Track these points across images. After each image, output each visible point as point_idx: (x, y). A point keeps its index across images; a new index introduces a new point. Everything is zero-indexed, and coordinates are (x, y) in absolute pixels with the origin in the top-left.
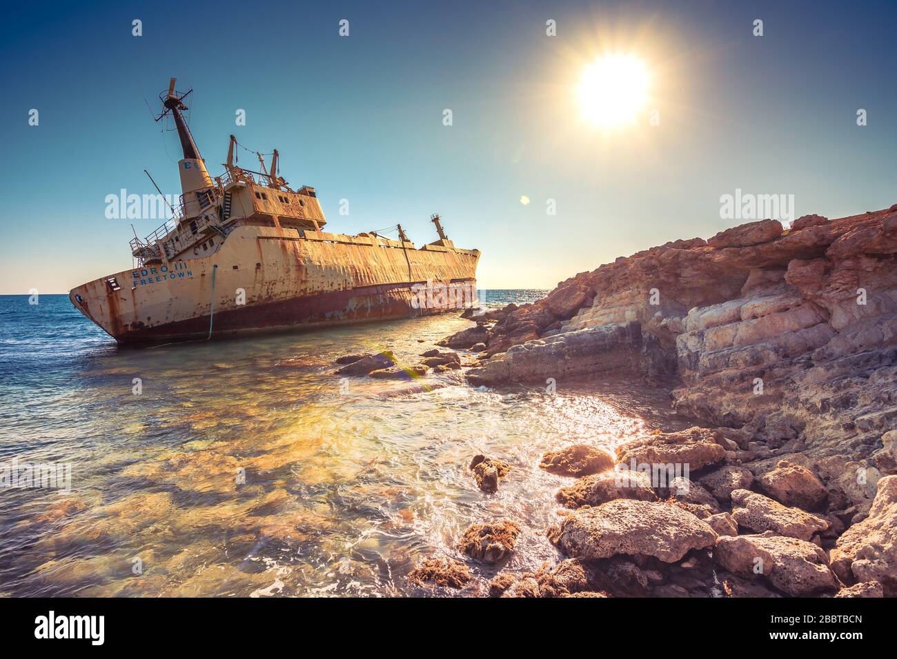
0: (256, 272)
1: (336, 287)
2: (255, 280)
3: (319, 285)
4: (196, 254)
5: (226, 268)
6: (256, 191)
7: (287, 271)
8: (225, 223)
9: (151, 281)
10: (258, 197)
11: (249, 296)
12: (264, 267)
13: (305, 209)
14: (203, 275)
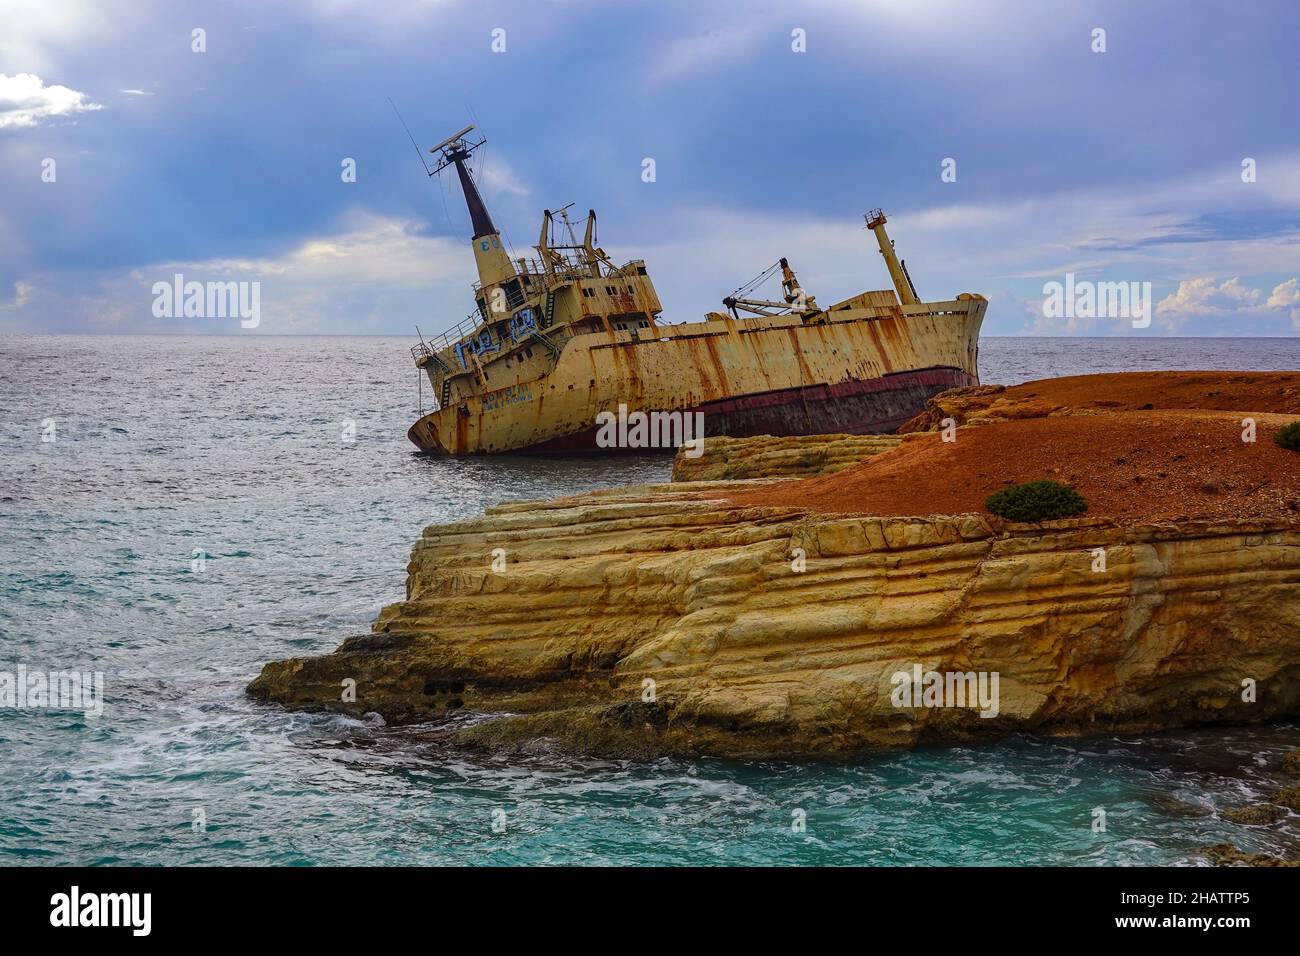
0: (590, 390)
2: (589, 400)
3: (657, 401)
4: (508, 367)
5: (562, 388)
6: (583, 287)
7: (621, 387)
8: (549, 330)
9: (497, 406)
10: (586, 295)
11: (582, 420)
12: (598, 384)
13: (635, 297)
14: (542, 398)
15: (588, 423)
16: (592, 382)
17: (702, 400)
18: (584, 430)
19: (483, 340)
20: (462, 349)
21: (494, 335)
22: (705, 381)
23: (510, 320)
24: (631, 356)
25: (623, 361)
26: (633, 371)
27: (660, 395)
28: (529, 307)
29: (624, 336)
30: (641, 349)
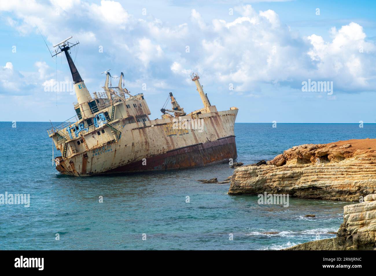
0: (132, 147)
1: (160, 152)
2: (132, 151)
3: (153, 151)
4: (94, 137)
5: (123, 146)
6: (126, 104)
7: (142, 145)
8: (113, 122)
9: (99, 154)
10: (128, 108)
11: (128, 159)
12: (135, 144)
13: (142, 108)
14: (116, 150)
15: (130, 160)
16: (133, 143)
17: (167, 150)
18: (129, 163)
19: (80, 126)
20: (70, 130)
21: (86, 124)
22: (167, 143)
23: (93, 118)
24: (144, 133)
25: (142, 134)
26: (146, 139)
27: (154, 149)
28: (103, 112)
29: (141, 124)
30: (147, 129)
